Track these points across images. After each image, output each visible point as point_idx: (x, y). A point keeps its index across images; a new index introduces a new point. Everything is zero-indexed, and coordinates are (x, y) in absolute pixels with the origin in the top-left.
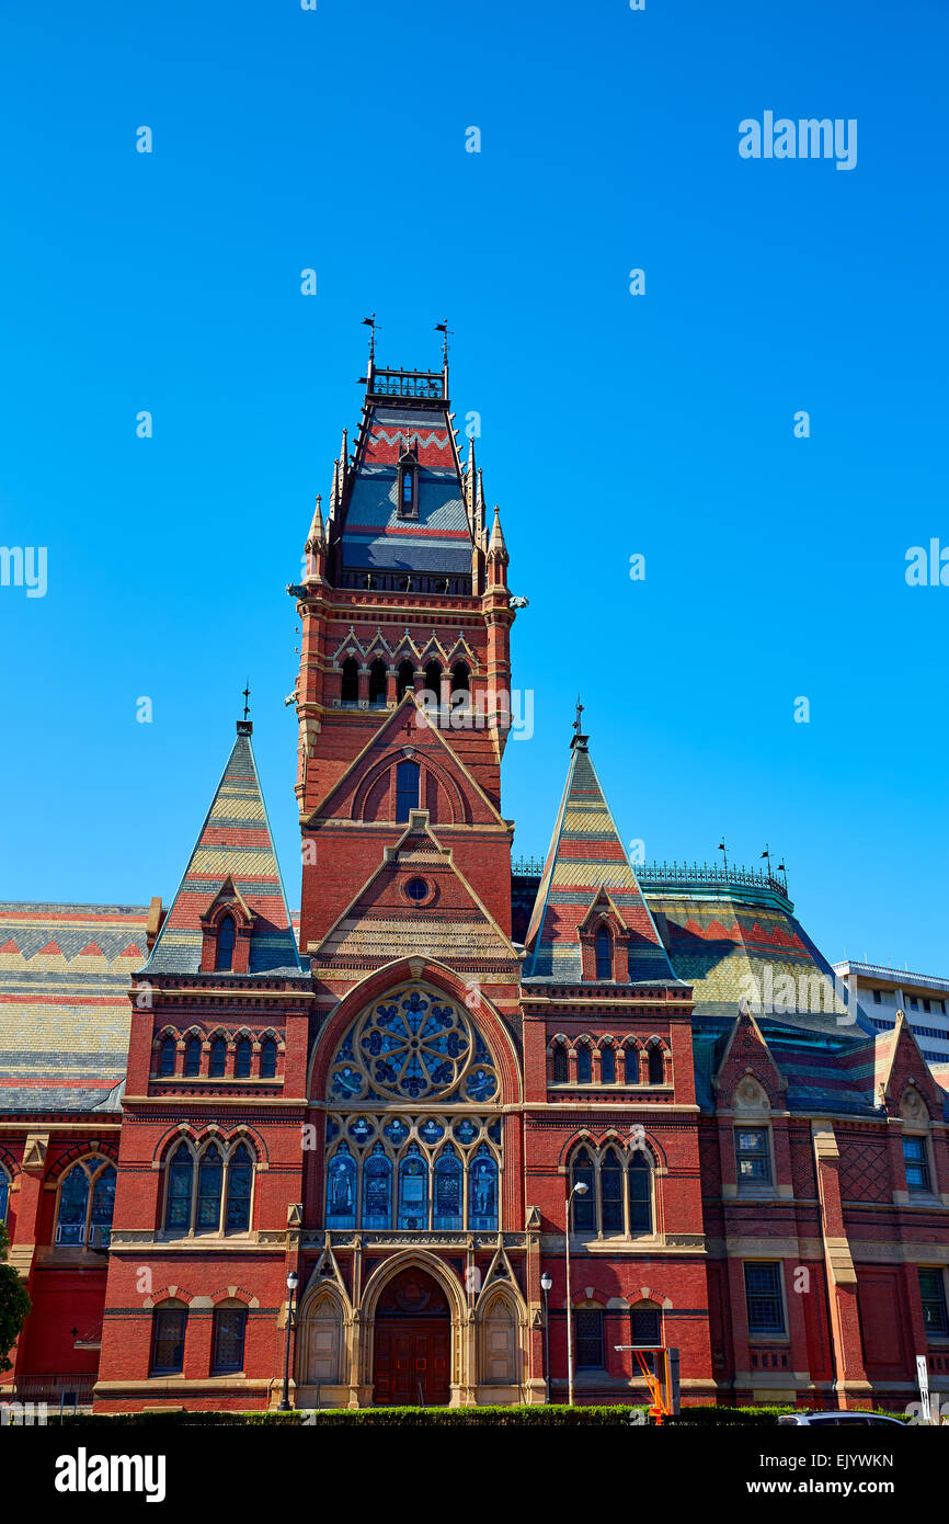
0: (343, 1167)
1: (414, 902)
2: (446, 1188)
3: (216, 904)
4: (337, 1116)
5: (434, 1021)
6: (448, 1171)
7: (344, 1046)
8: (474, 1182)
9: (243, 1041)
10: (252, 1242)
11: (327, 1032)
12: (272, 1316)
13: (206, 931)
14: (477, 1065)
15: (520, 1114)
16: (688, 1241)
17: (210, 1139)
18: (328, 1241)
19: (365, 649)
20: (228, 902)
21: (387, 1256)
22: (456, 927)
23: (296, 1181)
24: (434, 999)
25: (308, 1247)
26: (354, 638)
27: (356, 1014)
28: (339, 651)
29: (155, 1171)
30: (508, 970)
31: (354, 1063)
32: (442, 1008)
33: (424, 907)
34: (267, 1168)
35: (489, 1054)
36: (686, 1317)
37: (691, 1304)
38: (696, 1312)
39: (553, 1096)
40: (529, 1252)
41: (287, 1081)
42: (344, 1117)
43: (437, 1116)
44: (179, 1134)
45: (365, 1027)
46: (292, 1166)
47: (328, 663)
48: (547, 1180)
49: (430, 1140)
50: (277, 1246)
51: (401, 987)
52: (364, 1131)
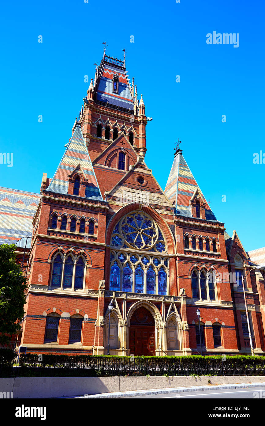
0: (115, 270)
1: (140, 184)
2: (150, 280)
3: (74, 172)
4: (114, 252)
5: (145, 225)
6: (151, 275)
7: (116, 228)
8: (159, 280)
9: (83, 221)
10: (85, 293)
11: (112, 222)
12: (93, 322)
13: (70, 180)
14: (159, 240)
15: (175, 257)
16: (228, 303)
17: (70, 254)
18: (114, 294)
19: (104, 123)
20: (79, 172)
21: (135, 302)
22: (153, 194)
23: (102, 272)
24: (145, 217)
25: (107, 296)
26: (101, 119)
27: (121, 218)
28: (97, 121)
29: (49, 263)
30: (170, 210)
31: (119, 234)
32: (148, 220)
33: (143, 186)
34: (91, 267)
35: (163, 237)
36: (228, 328)
37: (230, 325)
38: (231, 327)
39: (185, 252)
40: (182, 303)
41: (98, 236)
42: (117, 252)
43: (148, 255)
44: (58, 250)
45: (123, 223)
46: (100, 267)
47: (93, 124)
48: (185, 280)
49: (145, 263)
50: (95, 295)
51: (135, 211)
52: (122, 258)
